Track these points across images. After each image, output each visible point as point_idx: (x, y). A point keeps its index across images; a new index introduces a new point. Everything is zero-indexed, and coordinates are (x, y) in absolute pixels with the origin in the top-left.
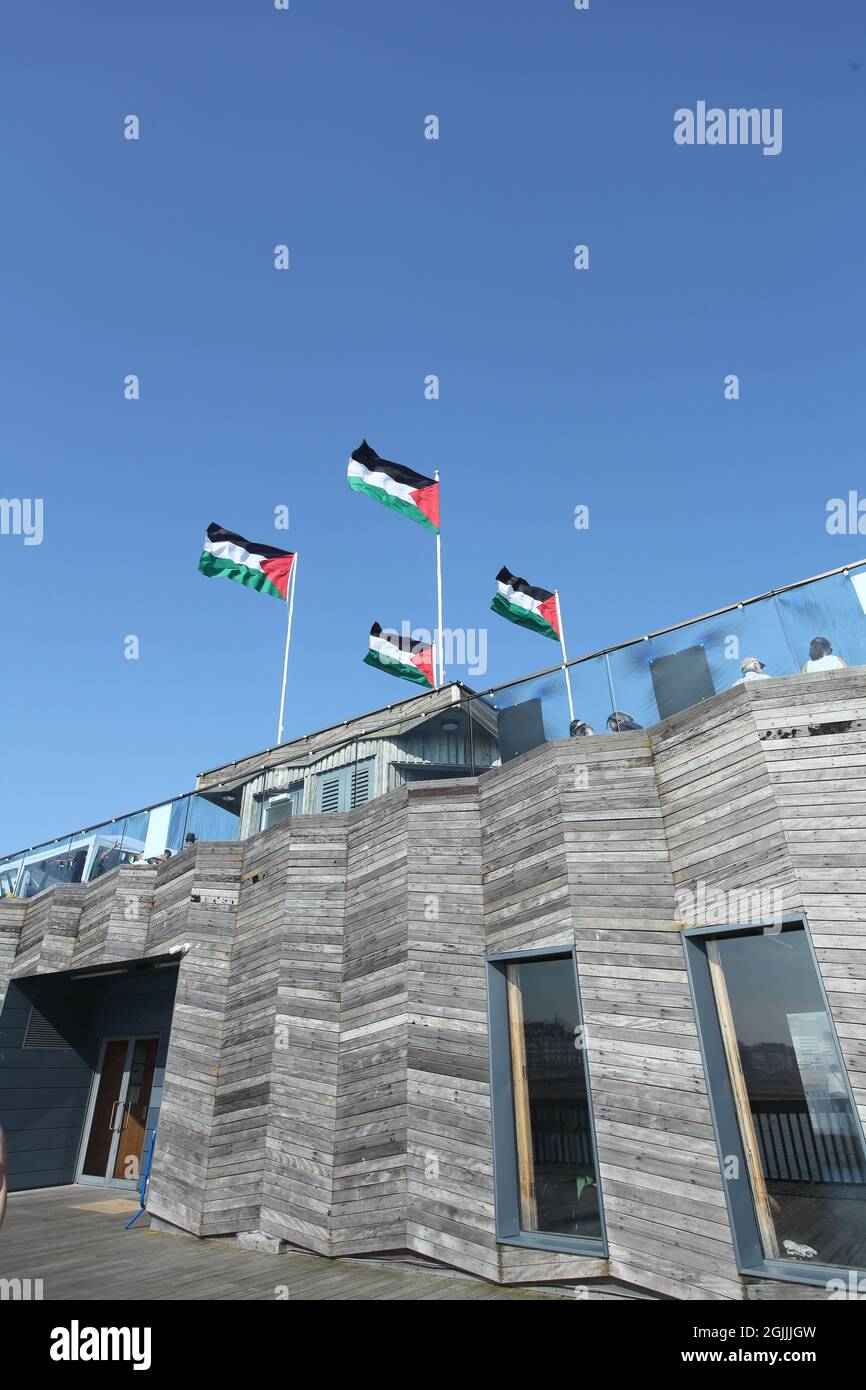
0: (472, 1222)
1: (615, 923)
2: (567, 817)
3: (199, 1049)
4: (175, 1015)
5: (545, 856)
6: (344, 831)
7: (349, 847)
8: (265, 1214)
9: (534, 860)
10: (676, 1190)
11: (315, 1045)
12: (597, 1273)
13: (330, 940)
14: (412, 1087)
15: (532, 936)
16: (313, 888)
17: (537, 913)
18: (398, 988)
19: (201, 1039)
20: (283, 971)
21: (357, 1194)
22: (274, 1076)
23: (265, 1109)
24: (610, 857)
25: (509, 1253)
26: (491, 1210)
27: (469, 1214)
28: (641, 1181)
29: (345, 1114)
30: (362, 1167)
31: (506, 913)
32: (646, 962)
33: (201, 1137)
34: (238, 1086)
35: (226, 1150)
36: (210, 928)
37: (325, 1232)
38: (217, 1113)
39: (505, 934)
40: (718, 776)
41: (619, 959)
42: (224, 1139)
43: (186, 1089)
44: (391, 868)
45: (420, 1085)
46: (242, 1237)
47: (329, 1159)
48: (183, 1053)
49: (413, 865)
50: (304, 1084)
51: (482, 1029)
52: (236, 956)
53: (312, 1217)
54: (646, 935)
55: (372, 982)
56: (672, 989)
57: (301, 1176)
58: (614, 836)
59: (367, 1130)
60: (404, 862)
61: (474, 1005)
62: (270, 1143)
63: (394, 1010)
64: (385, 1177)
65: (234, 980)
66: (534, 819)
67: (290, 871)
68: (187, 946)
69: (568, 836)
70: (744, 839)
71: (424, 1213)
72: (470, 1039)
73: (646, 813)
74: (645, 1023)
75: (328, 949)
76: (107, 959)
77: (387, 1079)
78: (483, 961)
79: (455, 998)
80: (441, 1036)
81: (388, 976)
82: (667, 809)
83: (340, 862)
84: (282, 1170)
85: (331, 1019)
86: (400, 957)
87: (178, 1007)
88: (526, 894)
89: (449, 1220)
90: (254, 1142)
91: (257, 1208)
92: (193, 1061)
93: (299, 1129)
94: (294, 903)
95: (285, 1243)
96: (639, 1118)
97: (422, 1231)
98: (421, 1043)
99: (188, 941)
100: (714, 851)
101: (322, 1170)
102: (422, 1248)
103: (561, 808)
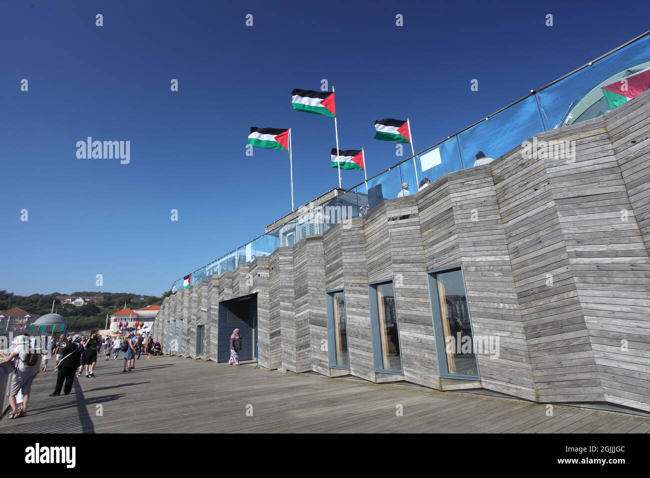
0: (324, 363)
1: (353, 281)
2: (343, 247)
3: (265, 321)
4: (258, 311)
5: (338, 260)
6: (292, 252)
7: (294, 258)
8: (283, 364)
9: (336, 261)
10: (364, 353)
11: (290, 319)
12: (348, 374)
13: (291, 287)
14: (311, 329)
15: (335, 285)
16: (286, 271)
17: (336, 278)
18: (306, 302)
19: (265, 318)
20: (281, 297)
21: (301, 358)
22: (281, 328)
23: (280, 337)
24: (353, 260)
25: (332, 370)
26: (328, 360)
27: (324, 361)
28: (357, 352)
29: (298, 337)
30: (302, 351)
31: (330, 278)
32: (360, 292)
33: (268, 345)
34: (274, 331)
35: (273, 348)
36: (263, 285)
37: (295, 367)
38: (271, 339)
39: (330, 284)
40: (378, 234)
41: (354, 292)
42: (273, 345)
43: (263, 332)
44: (303, 264)
45: (313, 329)
46: (279, 369)
47: (295, 349)
48: (261, 322)
49: (309, 263)
50: (288, 329)
51: (325, 313)
52: (270, 293)
53: (292, 364)
54: (361, 285)
55: (301, 300)
56: (364, 300)
57: (289, 354)
58: (354, 253)
59: (302, 341)
60: (306, 262)
61: (324, 306)
62: (282, 346)
63: (306, 308)
64: (306, 353)
65: (271, 300)
66: (336, 248)
67: (280, 266)
68: (258, 290)
69: (343, 254)
70: (383, 254)
71: (314, 361)
72: (323, 316)
73: (361, 246)
74: (360, 310)
75: (291, 290)
76: (240, 295)
77: (306, 327)
78: (325, 293)
79: (319, 304)
80: (316, 315)
81: (304, 298)
82: (366, 244)
83: (292, 263)
84: (285, 352)
85: (293, 311)
86: (306, 292)
87: (258, 309)
88: (334, 272)
89: (320, 363)
90: (279, 345)
91: (281, 362)
92: (264, 324)
93: (287, 342)
94: (282, 276)
95: (288, 370)
96: (357, 336)
97: (314, 366)
98: (312, 317)
99: (258, 289)
100: (376, 258)
101: (293, 352)
102: (314, 370)
103: (342, 244)
